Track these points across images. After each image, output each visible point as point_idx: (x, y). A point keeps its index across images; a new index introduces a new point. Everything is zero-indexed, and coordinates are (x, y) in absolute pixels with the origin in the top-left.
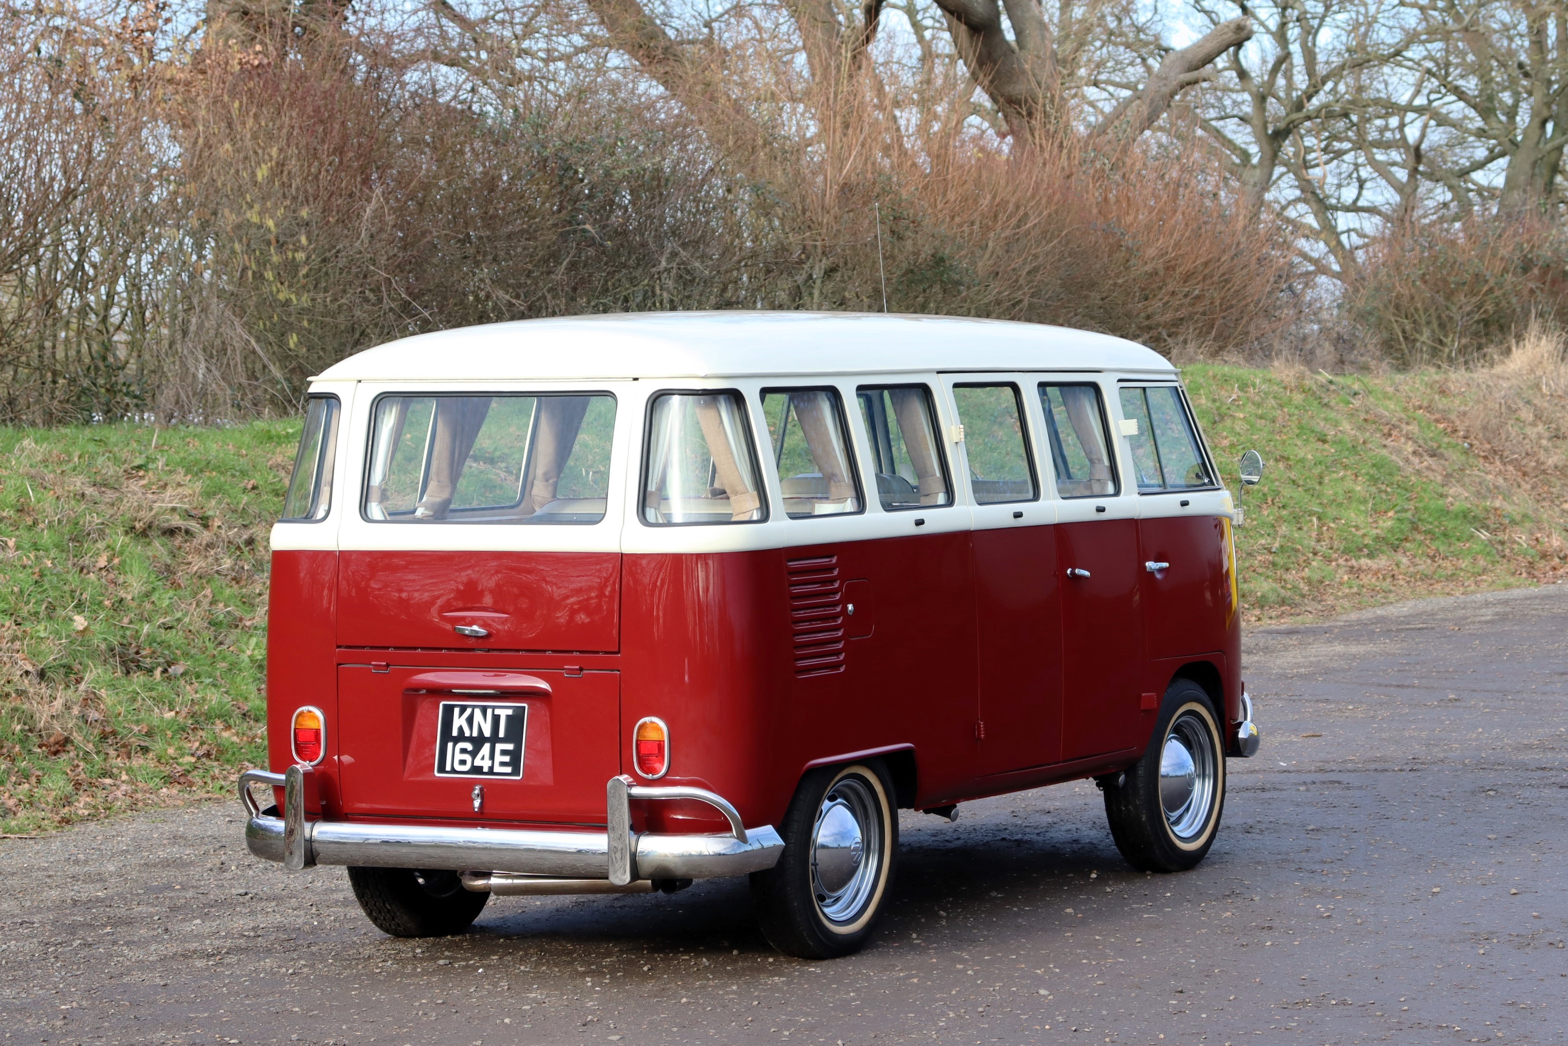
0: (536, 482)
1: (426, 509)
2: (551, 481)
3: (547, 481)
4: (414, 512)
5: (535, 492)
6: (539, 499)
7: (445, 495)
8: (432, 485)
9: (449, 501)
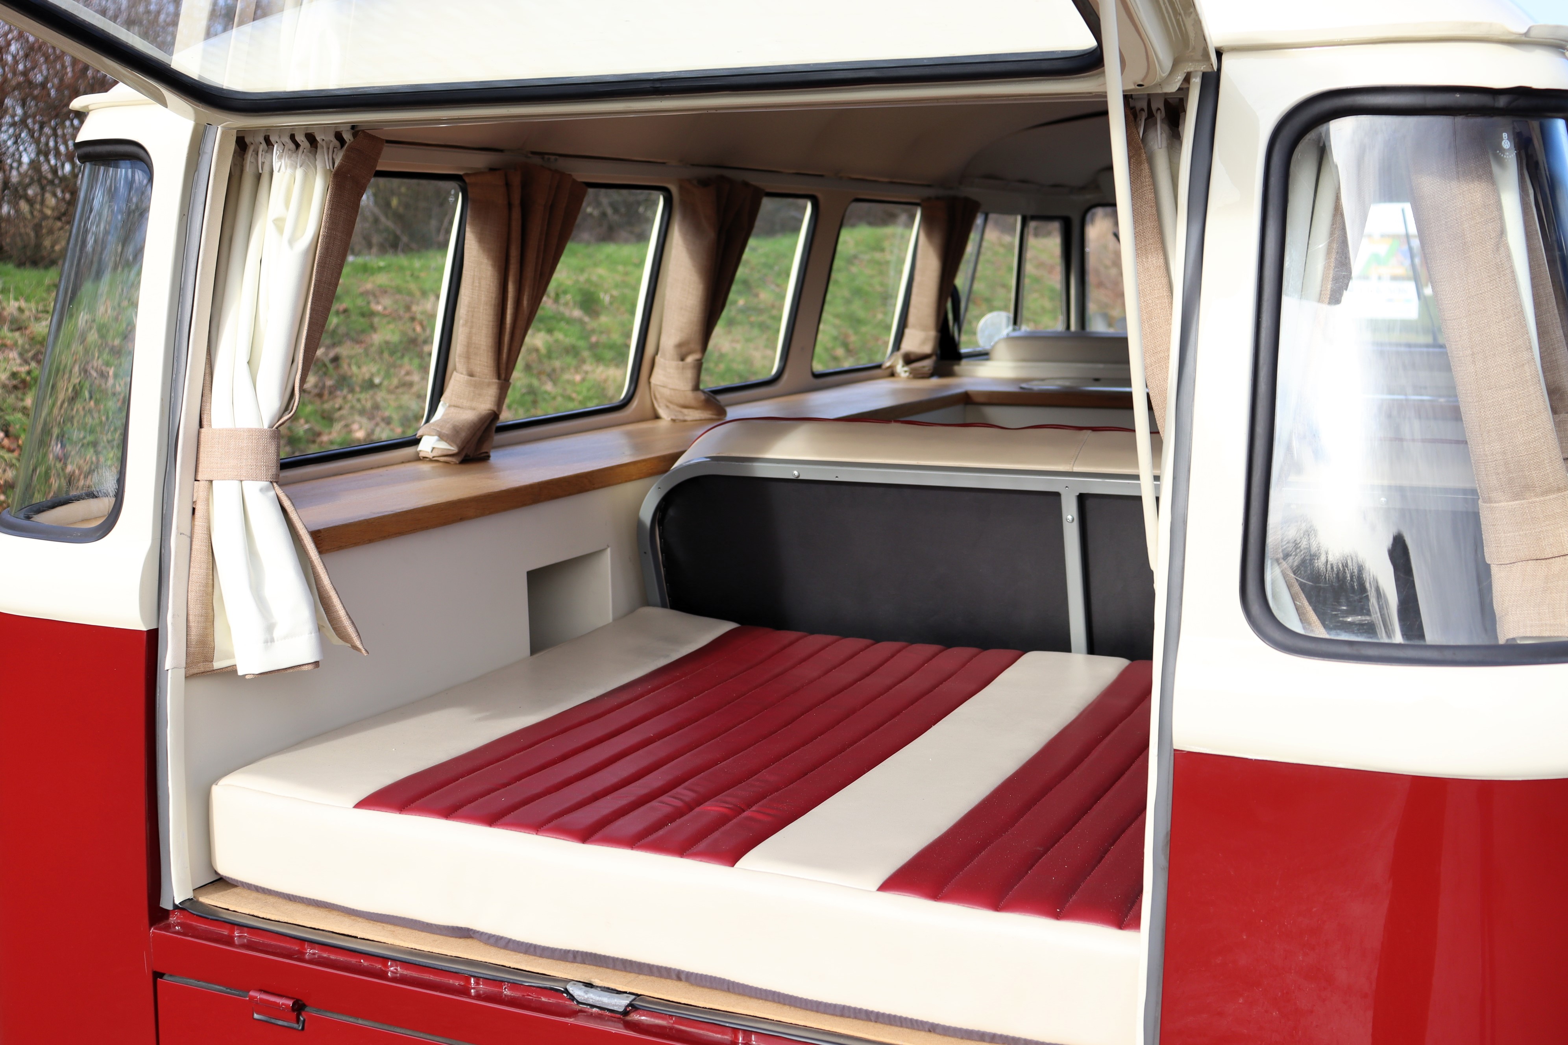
0: (659, 359)
1: (442, 437)
2: (690, 359)
3: (683, 359)
4: (416, 441)
5: (658, 377)
6: (667, 392)
7: (485, 404)
8: (456, 382)
9: (494, 416)
